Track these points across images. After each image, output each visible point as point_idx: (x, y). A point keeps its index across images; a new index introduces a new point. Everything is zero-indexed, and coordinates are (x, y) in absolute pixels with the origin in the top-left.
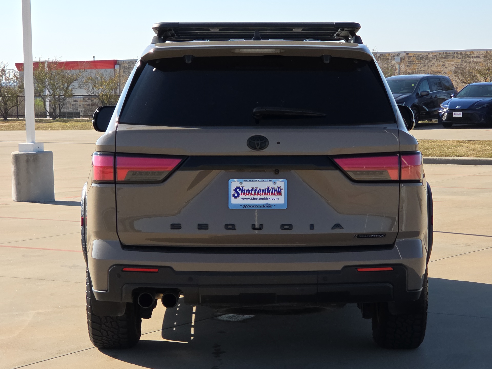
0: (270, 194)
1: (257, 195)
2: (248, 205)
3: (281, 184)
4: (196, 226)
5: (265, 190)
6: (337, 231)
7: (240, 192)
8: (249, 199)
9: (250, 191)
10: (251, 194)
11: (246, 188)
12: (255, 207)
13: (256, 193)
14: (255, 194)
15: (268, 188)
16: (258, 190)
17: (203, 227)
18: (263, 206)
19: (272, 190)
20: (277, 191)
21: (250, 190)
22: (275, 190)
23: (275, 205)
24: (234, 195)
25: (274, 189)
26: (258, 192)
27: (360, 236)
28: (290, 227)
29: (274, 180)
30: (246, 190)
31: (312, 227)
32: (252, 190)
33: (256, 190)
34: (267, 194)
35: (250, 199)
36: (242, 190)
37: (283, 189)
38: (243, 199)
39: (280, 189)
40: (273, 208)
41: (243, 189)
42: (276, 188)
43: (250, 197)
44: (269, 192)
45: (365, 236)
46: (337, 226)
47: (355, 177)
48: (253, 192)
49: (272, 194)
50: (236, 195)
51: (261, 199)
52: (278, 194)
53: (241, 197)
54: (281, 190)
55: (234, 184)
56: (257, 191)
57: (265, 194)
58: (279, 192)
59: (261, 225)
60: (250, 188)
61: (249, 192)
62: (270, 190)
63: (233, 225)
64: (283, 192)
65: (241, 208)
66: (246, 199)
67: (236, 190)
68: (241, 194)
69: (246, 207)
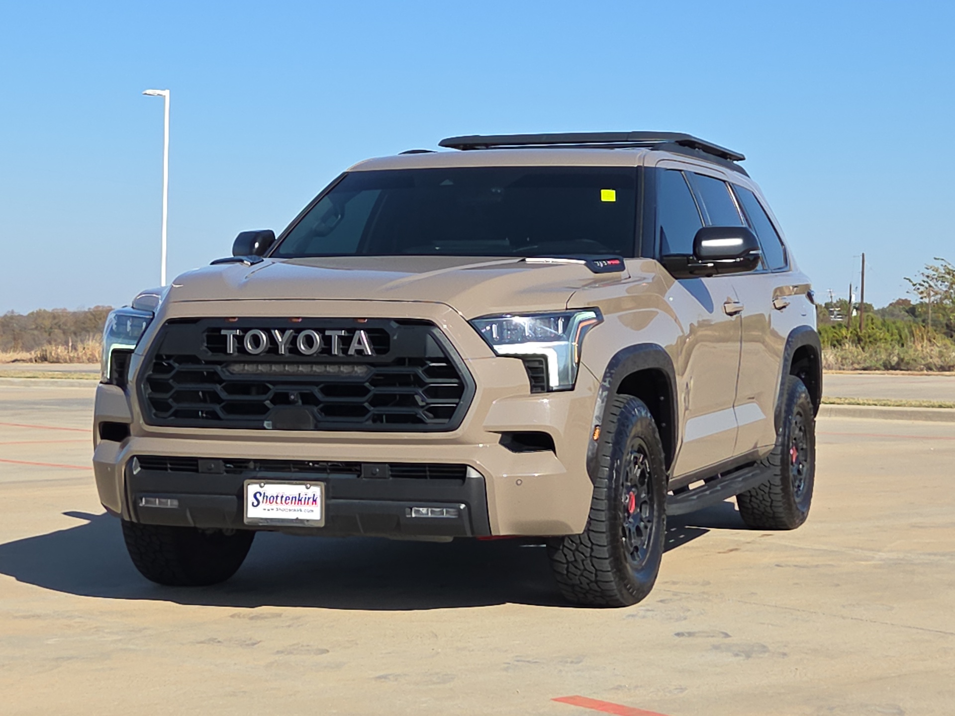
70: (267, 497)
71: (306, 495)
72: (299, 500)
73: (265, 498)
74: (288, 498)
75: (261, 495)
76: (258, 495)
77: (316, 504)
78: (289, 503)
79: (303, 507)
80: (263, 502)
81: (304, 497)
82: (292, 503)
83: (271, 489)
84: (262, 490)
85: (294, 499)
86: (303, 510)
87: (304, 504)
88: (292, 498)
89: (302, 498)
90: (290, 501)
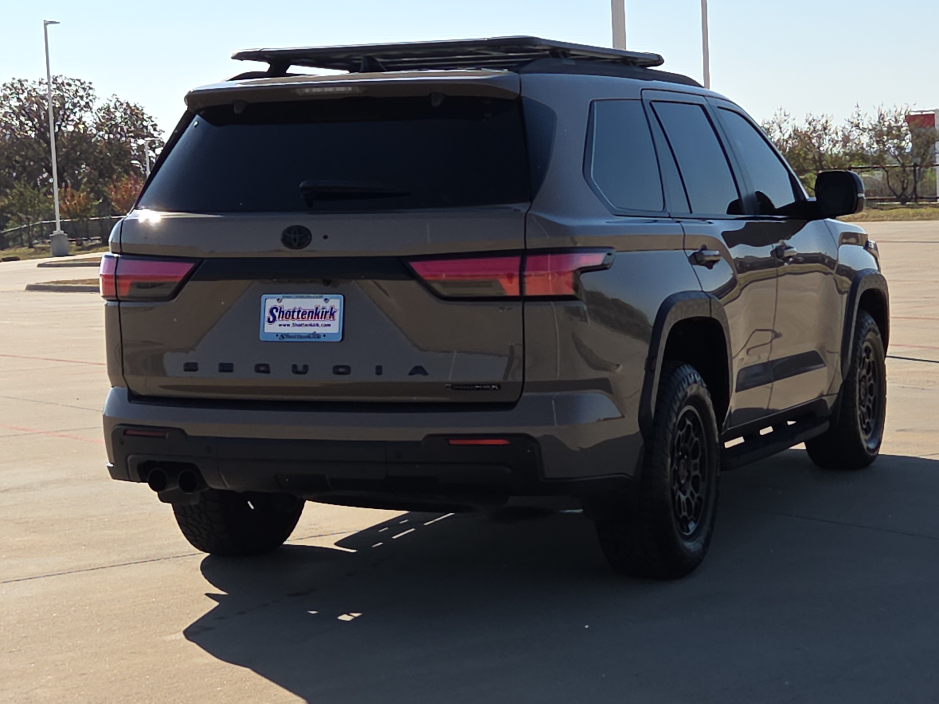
0: (318, 318)
1: (301, 319)
2: (288, 335)
3: (336, 302)
4: (217, 368)
5: (313, 312)
6: (419, 378)
7: (277, 314)
8: (288, 325)
9: (291, 313)
10: (293, 318)
11: (285, 309)
12: (296, 337)
13: (300, 316)
14: (298, 318)
15: (317, 309)
16: (302, 311)
17: (226, 368)
18: (309, 336)
19: (323, 312)
20: (329, 313)
21: (291, 311)
22: (326, 312)
23: (324, 336)
24: (269, 319)
25: (325, 310)
26: (302, 315)
27: (457, 387)
28: (347, 370)
29: (325, 296)
30: (285, 312)
31: (379, 370)
32: (294, 312)
33: (299, 312)
34: (315, 318)
35: (291, 325)
36: (280, 311)
37: (337, 310)
38: (280, 325)
39: (334, 310)
40: (322, 339)
41: (282, 310)
42: (328, 309)
43: (290, 322)
44: (317, 314)
45: (465, 387)
46: (418, 370)
47: (444, 292)
48: (296, 314)
49: (321, 318)
50: (271, 319)
51: (306, 325)
52: (330, 318)
53: (277, 323)
54: (335, 312)
55: (270, 302)
56: (300, 314)
57: (312, 318)
58: (332, 315)
59: (306, 367)
60: (291, 308)
61: (288, 315)
62: (319, 312)
63: (267, 366)
64: (337, 315)
65: (277, 339)
66: (285, 325)
67: (271, 312)
68: (279, 317)
69: (283, 338)
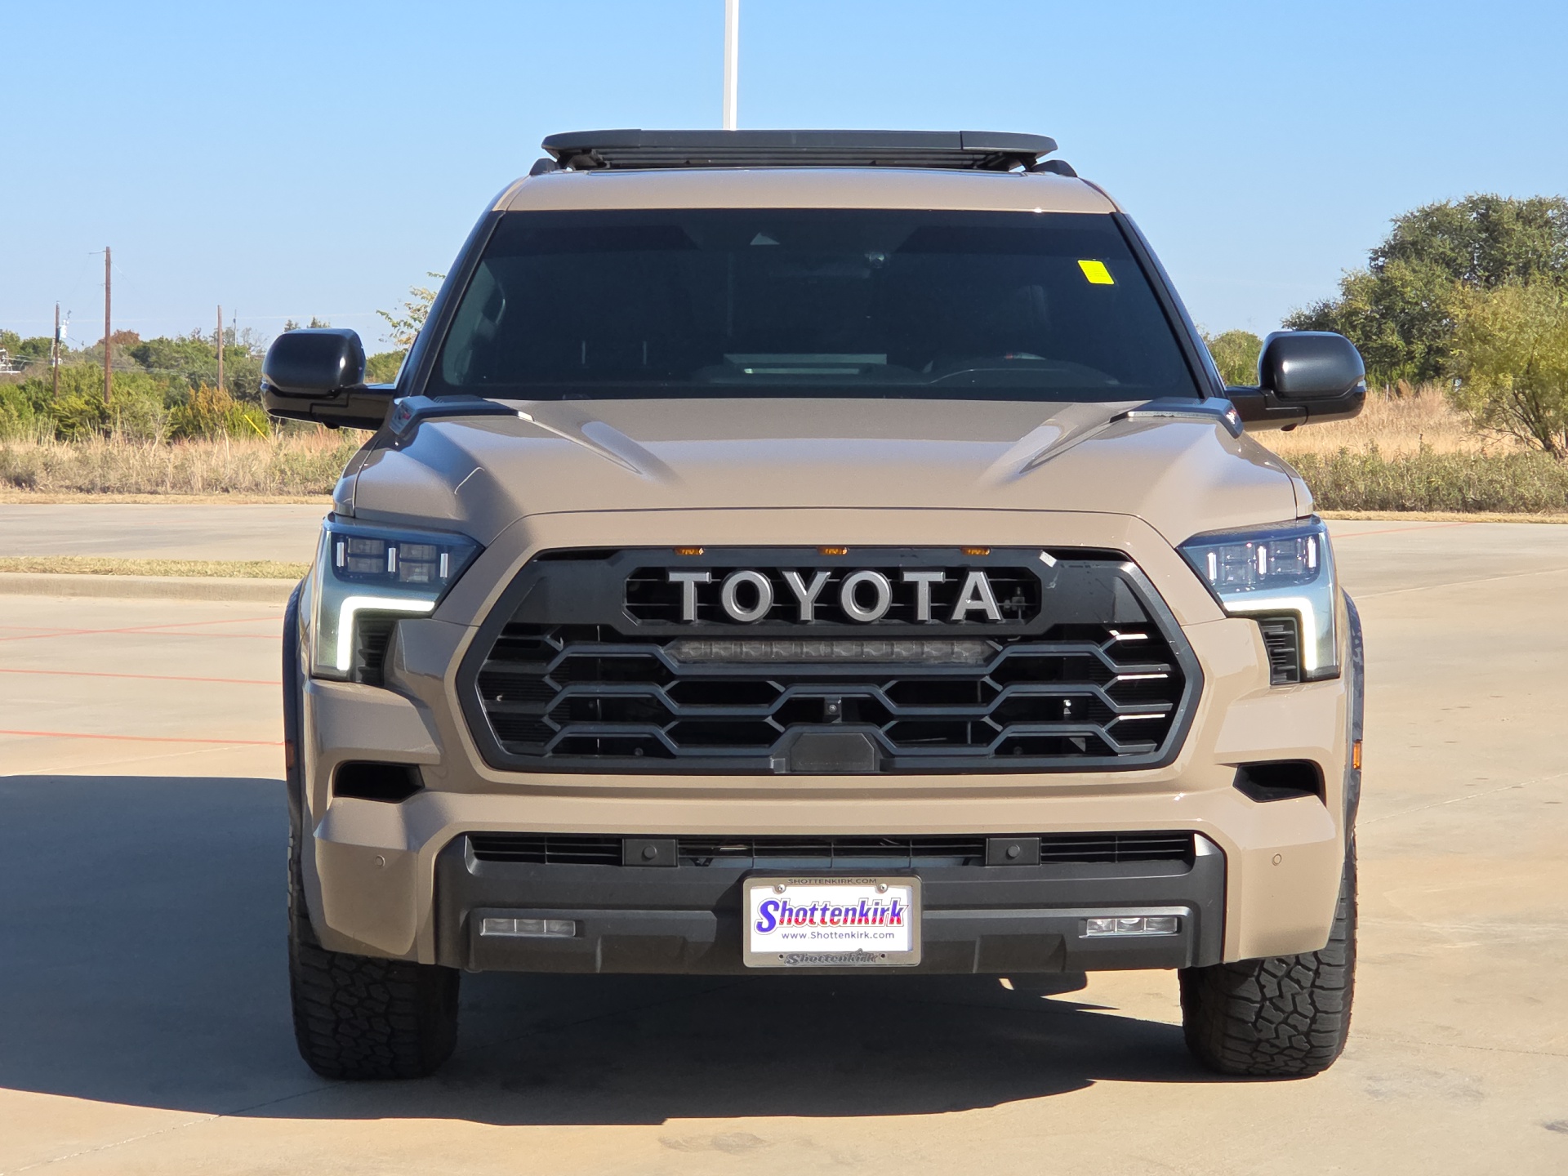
70: (791, 911)
71: (877, 904)
72: (861, 914)
73: (787, 913)
74: (837, 912)
75: (777, 908)
76: (771, 908)
77: (899, 921)
78: (839, 920)
79: (871, 929)
80: (782, 922)
81: (874, 907)
82: (845, 921)
83: (800, 895)
84: (778, 898)
85: (851, 913)
86: (870, 935)
87: (874, 921)
88: (847, 911)
89: (869, 909)
90: (842, 918)
